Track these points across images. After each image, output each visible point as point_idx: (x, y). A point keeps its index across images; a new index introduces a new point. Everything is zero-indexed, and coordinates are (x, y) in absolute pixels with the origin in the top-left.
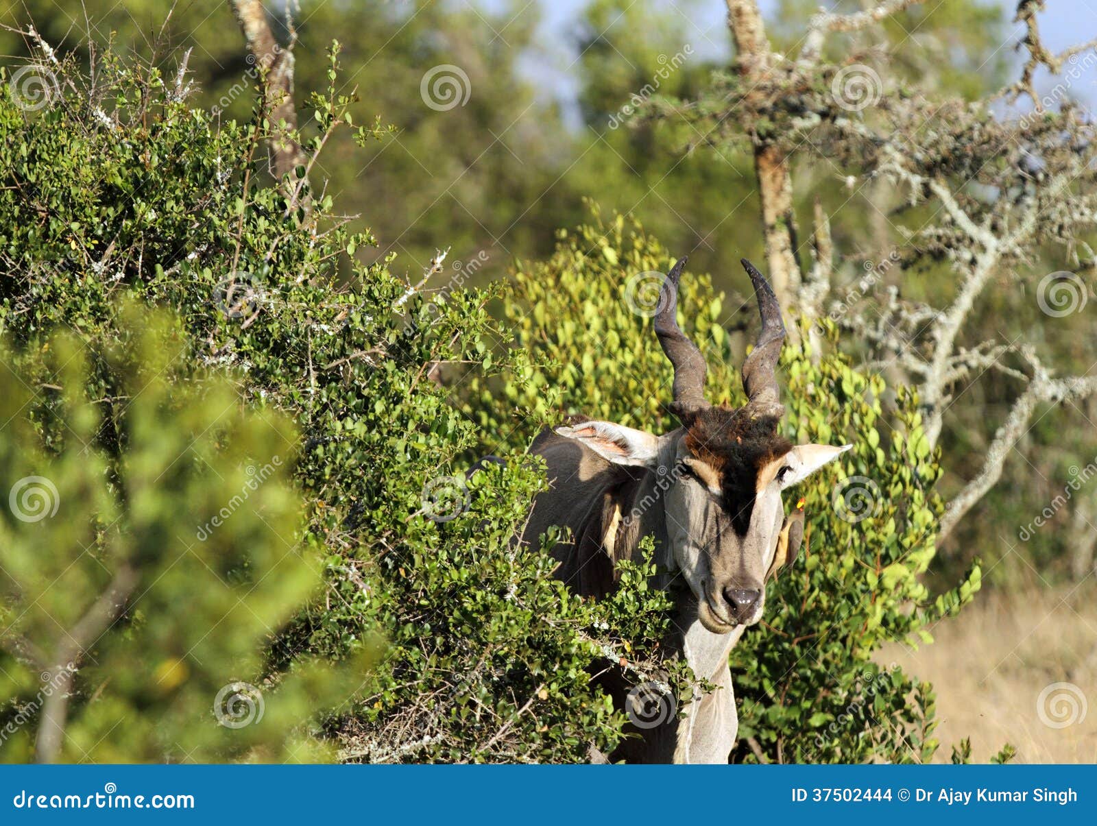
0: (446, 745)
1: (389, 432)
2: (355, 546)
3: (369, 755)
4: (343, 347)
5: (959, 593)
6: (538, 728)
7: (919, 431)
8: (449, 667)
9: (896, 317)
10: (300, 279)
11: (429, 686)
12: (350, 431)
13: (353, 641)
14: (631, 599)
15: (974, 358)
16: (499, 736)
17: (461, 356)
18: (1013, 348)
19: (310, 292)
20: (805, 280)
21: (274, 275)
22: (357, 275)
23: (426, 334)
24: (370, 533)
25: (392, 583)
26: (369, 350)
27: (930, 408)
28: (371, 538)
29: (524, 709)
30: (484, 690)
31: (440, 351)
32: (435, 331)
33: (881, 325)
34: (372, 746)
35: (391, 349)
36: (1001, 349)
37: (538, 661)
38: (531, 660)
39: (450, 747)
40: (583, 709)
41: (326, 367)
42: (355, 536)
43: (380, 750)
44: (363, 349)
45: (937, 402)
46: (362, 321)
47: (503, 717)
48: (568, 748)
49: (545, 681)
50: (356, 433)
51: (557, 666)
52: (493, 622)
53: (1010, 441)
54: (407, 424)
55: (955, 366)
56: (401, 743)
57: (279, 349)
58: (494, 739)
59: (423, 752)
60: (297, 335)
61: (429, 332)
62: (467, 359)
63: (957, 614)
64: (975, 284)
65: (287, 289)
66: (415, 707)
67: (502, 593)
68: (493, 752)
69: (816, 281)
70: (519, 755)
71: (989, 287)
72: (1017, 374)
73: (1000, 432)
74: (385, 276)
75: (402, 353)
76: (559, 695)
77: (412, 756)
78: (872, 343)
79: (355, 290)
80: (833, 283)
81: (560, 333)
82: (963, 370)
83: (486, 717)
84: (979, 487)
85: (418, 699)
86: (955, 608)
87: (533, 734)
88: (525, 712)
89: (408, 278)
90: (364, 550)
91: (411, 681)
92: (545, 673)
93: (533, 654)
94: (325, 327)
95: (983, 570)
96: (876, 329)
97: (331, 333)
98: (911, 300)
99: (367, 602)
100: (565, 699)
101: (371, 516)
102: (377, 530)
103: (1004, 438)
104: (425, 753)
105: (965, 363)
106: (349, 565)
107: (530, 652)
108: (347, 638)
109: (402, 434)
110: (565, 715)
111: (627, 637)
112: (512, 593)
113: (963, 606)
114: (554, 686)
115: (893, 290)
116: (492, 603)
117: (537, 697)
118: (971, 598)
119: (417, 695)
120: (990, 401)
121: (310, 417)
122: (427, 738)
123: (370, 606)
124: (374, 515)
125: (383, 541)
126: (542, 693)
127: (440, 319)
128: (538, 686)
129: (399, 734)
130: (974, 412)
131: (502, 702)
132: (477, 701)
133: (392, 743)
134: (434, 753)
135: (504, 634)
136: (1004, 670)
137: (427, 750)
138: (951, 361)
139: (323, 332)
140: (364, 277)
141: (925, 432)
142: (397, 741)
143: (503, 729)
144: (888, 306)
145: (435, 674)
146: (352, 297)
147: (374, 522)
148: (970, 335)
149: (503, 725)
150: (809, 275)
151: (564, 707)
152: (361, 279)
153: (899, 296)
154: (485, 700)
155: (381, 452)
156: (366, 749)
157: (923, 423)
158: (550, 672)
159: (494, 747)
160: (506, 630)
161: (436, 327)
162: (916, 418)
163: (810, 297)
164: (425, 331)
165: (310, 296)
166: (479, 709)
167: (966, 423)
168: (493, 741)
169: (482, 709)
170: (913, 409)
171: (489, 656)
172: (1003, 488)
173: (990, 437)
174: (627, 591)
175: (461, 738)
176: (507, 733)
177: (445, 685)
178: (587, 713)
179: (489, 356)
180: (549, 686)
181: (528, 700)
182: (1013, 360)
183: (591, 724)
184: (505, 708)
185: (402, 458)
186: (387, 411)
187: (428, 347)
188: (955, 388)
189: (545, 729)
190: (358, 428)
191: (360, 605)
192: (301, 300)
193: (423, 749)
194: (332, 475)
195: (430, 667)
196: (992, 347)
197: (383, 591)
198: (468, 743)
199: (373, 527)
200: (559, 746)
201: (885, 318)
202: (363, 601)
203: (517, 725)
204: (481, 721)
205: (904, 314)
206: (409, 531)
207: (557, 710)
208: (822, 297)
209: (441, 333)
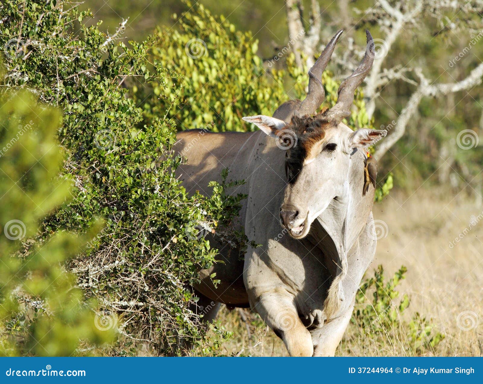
0: (126, 265)
1: (95, 110)
2: (79, 168)
3: (88, 270)
4: (75, 68)
5: (382, 190)
6: (172, 257)
7: (363, 110)
8: (128, 227)
9: (352, 54)
10: (54, 34)
11: (118, 236)
12: (76, 109)
13: (78, 216)
14: (219, 200)
15: (391, 74)
16: (153, 261)
17: (134, 73)
18: (410, 70)
19: (59, 41)
20: (307, 35)
21: (41, 32)
22: (83, 32)
23: (116, 62)
24: (87, 162)
25: (98, 186)
26: (88, 70)
27: (368, 99)
28: (87, 164)
29: (165, 247)
30: (146, 238)
31: (123, 70)
32: (121, 60)
33: (345, 57)
34: (90, 266)
35: (99, 69)
36: (404, 70)
37: (173, 223)
38: (168, 223)
39: (128, 266)
40: (195, 247)
41: (66, 78)
42: (79, 163)
43: (94, 268)
44: (84, 69)
45: (373, 96)
46: (84, 55)
47: (155, 252)
48: (187, 267)
49: (176, 234)
50: (79, 111)
51: (182, 226)
52: (150, 205)
53: (408, 116)
54: (104, 105)
55: (382, 78)
56: (104, 264)
57: (43, 69)
58: (150, 262)
59: (115, 269)
60: (52, 62)
61: (118, 61)
62: (137, 74)
63: (381, 201)
64: (392, 37)
65: (47, 39)
66: (111, 247)
67: (152, 190)
68: (150, 269)
69: (312, 35)
70: (163, 270)
71: (399, 39)
72: (412, 82)
73: (404, 111)
74: (96, 32)
75: (104, 71)
76: (183, 241)
77: (109, 271)
78: (340, 66)
79: (82, 39)
80: (321, 36)
81: (181, 62)
82: (385, 80)
83: (146, 252)
84: (393, 138)
85: (112, 243)
86: (380, 198)
87: (170, 260)
88: (166, 249)
89: (108, 33)
90: (84, 171)
91: (109, 233)
92: (176, 230)
93: (170, 220)
94: (67, 58)
95: (394, 178)
96: (342, 59)
97: (70, 61)
98: (360, 45)
99: (85, 197)
100: (186, 243)
101: (88, 153)
102: (90, 160)
103: (405, 114)
104: (116, 270)
105: (387, 77)
106: (75, 178)
107: (168, 219)
108: (74, 215)
109: (102, 111)
110: (186, 251)
111: (216, 219)
112: (157, 190)
113: (384, 197)
114: (180, 236)
115: (351, 40)
116: (149, 196)
117: (172, 241)
118: (388, 193)
119: (112, 240)
120: (399, 95)
121: (57, 102)
122: (117, 262)
123: (86, 198)
124: (89, 153)
125: (94, 165)
126: (174, 240)
127: (123, 54)
128: (173, 236)
129: (103, 260)
130: (390, 101)
131: (154, 244)
132: (142, 243)
133: (100, 265)
134: (121, 269)
135: (156, 211)
136: (405, 230)
137: (117, 268)
138: (380, 75)
139: (66, 60)
140: (87, 32)
141: (366, 111)
142: (102, 263)
143: (155, 257)
144: (348, 48)
145: (121, 230)
146: (80, 42)
147: (89, 156)
148: (389, 63)
149: (155, 256)
150: (309, 32)
151: (185, 247)
152: (85, 34)
153: (354, 43)
154: (146, 243)
155: (91, 120)
156: (87, 268)
157: (365, 106)
158: (179, 229)
159: (150, 266)
160: (156, 209)
161: (121, 58)
162: (362, 103)
163: (310, 44)
164: (116, 60)
165: (59, 43)
166: (143, 248)
167: (386, 106)
168: (150, 264)
169: (145, 247)
170: (361, 99)
171: (148, 221)
172: (405, 139)
173: (398, 113)
174: (217, 196)
175: (134, 262)
176: (157, 260)
177: (126, 236)
178: (197, 250)
179: (148, 73)
180: (178, 236)
181: (167, 243)
182: (410, 75)
183: (198, 255)
184: (156, 247)
185: (102, 123)
186: (94, 99)
187: (117, 69)
188: (381, 89)
189: (176, 258)
190: (79, 108)
191: (81, 198)
192: (54, 45)
193: (115, 267)
194: (67, 133)
195: (119, 227)
196: (400, 69)
197: (94, 191)
198: (138, 265)
199: (89, 159)
200: (183, 266)
201: (346, 54)
202: (83, 196)
203: (162, 256)
204: (144, 254)
205: (356, 52)
206: (106, 161)
207: (182, 248)
208: (316, 43)
209: (124, 61)
